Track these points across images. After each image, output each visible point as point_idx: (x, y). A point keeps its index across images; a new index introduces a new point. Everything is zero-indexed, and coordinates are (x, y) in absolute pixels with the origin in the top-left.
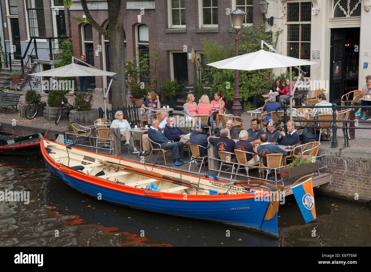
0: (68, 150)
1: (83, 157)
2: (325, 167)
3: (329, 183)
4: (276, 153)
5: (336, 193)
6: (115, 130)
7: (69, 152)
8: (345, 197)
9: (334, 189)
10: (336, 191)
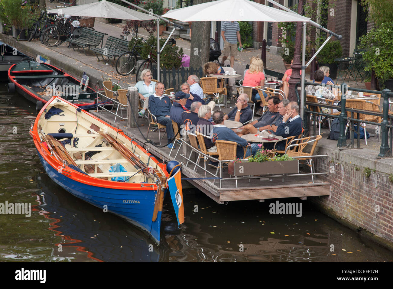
0: (78, 113)
1: (90, 125)
2: (326, 173)
3: (328, 196)
4: (227, 140)
5: (334, 212)
6: (130, 94)
7: (79, 116)
8: (341, 219)
9: (332, 206)
10: (334, 209)
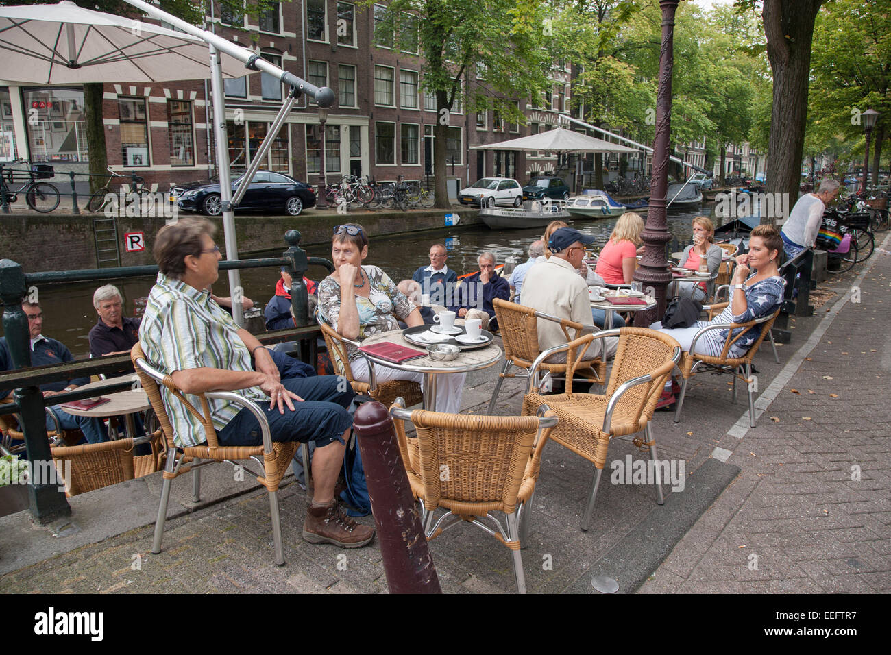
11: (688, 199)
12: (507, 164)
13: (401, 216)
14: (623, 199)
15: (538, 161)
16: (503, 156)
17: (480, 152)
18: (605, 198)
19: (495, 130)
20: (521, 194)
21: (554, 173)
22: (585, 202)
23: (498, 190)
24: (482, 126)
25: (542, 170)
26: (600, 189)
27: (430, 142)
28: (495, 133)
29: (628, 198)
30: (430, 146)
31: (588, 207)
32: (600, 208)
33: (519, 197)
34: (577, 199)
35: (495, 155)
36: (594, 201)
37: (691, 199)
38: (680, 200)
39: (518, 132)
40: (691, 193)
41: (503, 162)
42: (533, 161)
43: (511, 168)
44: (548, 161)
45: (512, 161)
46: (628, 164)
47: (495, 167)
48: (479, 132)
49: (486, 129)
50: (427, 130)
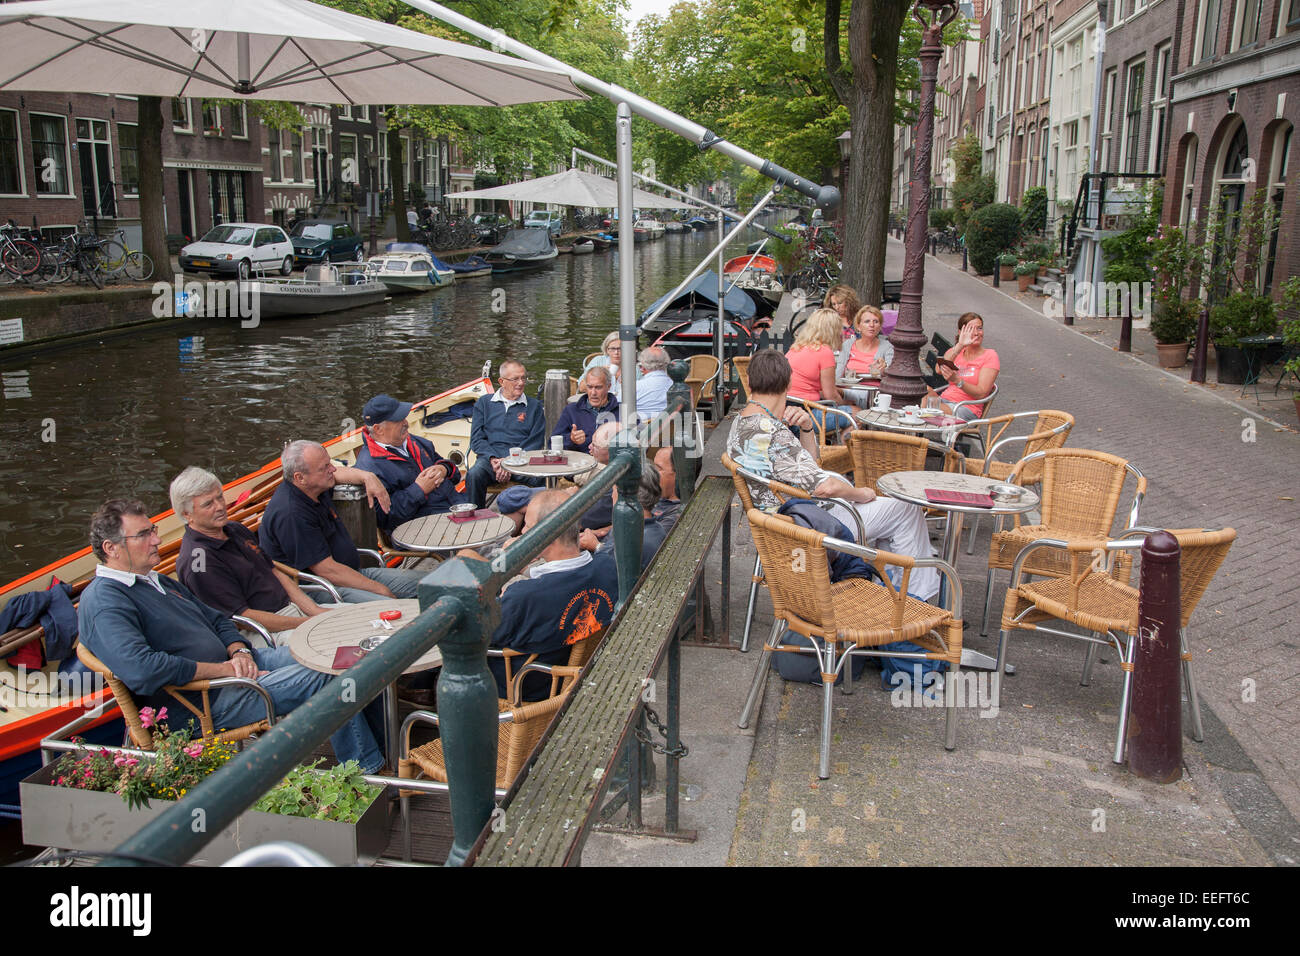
11: (542, 253)
12: (231, 196)
13: (99, 299)
14: (442, 255)
15: (284, 190)
16: (223, 181)
17: (183, 173)
18: (428, 257)
19: (207, 133)
20: (292, 253)
21: (310, 211)
22: (401, 265)
23: (256, 246)
24: (183, 123)
25: (291, 206)
26: (414, 242)
27: (90, 153)
28: (207, 138)
29: (451, 254)
30: (90, 160)
31: (408, 273)
32: (424, 273)
33: (289, 257)
34: (386, 259)
35: (210, 178)
36: (415, 263)
37: (546, 253)
38: (531, 255)
39: (246, 137)
40: (544, 245)
41: (223, 191)
42: (276, 190)
43: (238, 202)
44: (300, 190)
45: (238, 190)
46: (424, 195)
47: (211, 202)
48: (179, 135)
49: (190, 130)
50: (82, 128)
